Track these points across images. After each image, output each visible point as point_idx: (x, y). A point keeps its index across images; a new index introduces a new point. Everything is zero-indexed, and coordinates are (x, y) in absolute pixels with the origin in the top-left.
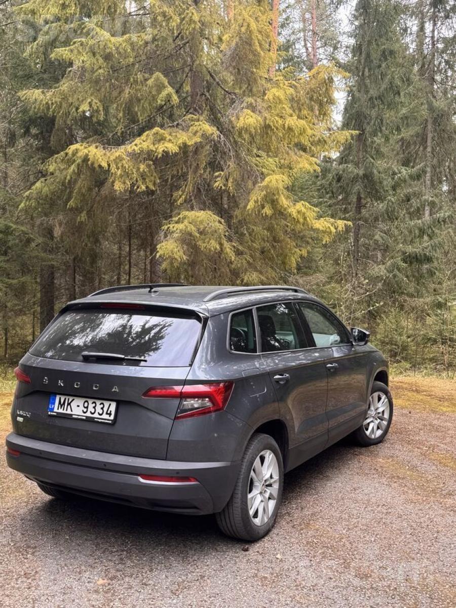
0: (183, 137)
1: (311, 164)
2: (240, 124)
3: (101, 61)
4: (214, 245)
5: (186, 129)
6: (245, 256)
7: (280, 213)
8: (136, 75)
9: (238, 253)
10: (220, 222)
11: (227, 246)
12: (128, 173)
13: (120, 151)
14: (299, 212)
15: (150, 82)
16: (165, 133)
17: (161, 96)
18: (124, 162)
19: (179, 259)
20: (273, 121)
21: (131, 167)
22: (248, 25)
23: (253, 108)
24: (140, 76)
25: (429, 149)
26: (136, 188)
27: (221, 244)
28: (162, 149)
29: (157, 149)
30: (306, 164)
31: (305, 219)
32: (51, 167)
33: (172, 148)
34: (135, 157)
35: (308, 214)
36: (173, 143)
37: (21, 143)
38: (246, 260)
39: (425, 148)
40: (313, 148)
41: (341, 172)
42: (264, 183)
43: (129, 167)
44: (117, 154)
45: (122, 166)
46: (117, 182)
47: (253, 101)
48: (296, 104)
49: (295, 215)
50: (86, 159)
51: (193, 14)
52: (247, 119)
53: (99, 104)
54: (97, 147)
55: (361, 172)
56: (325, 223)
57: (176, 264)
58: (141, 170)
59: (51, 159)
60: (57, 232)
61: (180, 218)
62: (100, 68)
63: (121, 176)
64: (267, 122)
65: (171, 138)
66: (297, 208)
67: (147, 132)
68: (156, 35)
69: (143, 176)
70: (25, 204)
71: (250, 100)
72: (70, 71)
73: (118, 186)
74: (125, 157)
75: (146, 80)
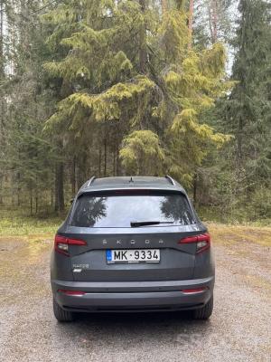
0: (135, 88)
1: (210, 102)
2: (168, 79)
3: (88, 45)
4: (152, 150)
5: (137, 83)
6: (171, 156)
7: (192, 131)
8: (108, 52)
9: (167, 155)
10: (156, 137)
11: (160, 151)
12: (103, 109)
13: (99, 97)
14: (202, 130)
15: (116, 57)
16: (124, 86)
17: (122, 64)
18: (101, 103)
19: (132, 159)
20: (187, 77)
21: (105, 106)
22: (172, 22)
23: (175, 70)
24: (110, 53)
26: (108, 118)
27: (156, 149)
28: (123, 95)
29: (119, 95)
30: (207, 102)
31: (206, 134)
32: (60, 106)
33: (129, 94)
34: (107, 100)
35: (207, 132)
36: (129, 91)
37: (44, 93)
38: (172, 158)
40: (212, 92)
41: (230, 105)
42: (182, 114)
44: (97, 99)
45: (100, 106)
46: (97, 115)
48: (201, 67)
49: (200, 132)
50: (80, 102)
51: (140, 16)
52: (171, 76)
53: (88, 70)
54: (86, 95)
56: (219, 136)
57: (130, 162)
58: (111, 107)
59: (61, 102)
60: (65, 143)
61: (133, 135)
62: (88, 49)
63: (99, 111)
64: (184, 78)
65: (128, 89)
66: (201, 128)
67: (114, 86)
68: (120, 29)
69: (112, 111)
70: (46, 127)
71: (174, 65)
72: (71, 51)
73: (98, 117)
74: (102, 100)
75: (114, 55)
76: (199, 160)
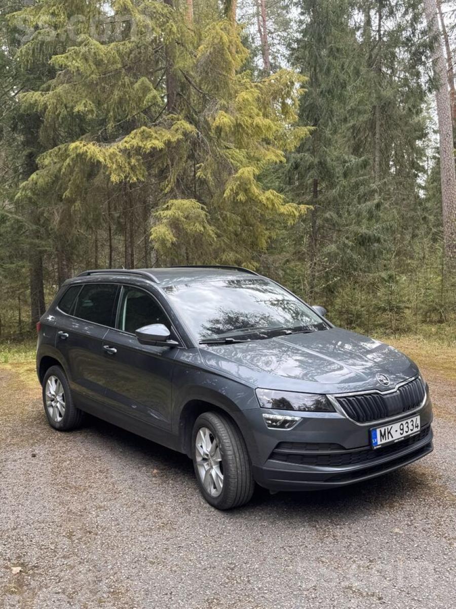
0: (167, 135)
1: (277, 156)
2: (217, 122)
3: (93, 67)
4: (199, 227)
5: (169, 127)
6: (223, 238)
7: (252, 200)
8: (123, 79)
9: (218, 236)
10: (202, 208)
12: (121, 167)
14: (268, 199)
15: (136, 86)
16: (152, 131)
17: (147, 97)
18: (118, 158)
19: (171, 241)
20: (243, 121)
21: (124, 162)
22: (221, 38)
23: (226, 109)
24: (127, 80)
25: (377, 136)
26: (128, 179)
27: (204, 227)
28: (151, 145)
29: (145, 145)
30: (273, 155)
31: (273, 205)
32: (46, 160)
33: (159, 144)
34: (127, 153)
35: (276, 201)
36: (158, 140)
38: (224, 241)
39: (374, 135)
40: (276, 142)
41: (299, 160)
42: (238, 175)
43: (122, 161)
44: (111, 150)
45: (116, 161)
46: (113, 174)
47: (225, 103)
48: (262, 104)
49: (265, 201)
50: (84, 155)
51: (172, 26)
52: (224, 119)
53: (93, 105)
54: (94, 144)
55: (316, 161)
56: (290, 208)
57: (168, 245)
58: (133, 164)
59: (45, 153)
61: (168, 206)
62: (92, 73)
63: (116, 169)
64: (239, 121)
65: (157, 136)
66: (266, 196)
67: (135, 131)
68: (139, 43)
69: (133, 168)
70: (21, 193)
71: (223, 102)
72: (60, 74)
73: (114, 178)
74: (118, 153)
75: (132, 83)
76: (263, 243)
